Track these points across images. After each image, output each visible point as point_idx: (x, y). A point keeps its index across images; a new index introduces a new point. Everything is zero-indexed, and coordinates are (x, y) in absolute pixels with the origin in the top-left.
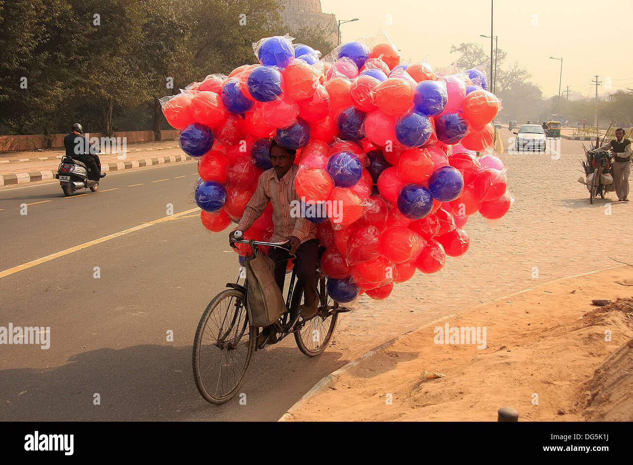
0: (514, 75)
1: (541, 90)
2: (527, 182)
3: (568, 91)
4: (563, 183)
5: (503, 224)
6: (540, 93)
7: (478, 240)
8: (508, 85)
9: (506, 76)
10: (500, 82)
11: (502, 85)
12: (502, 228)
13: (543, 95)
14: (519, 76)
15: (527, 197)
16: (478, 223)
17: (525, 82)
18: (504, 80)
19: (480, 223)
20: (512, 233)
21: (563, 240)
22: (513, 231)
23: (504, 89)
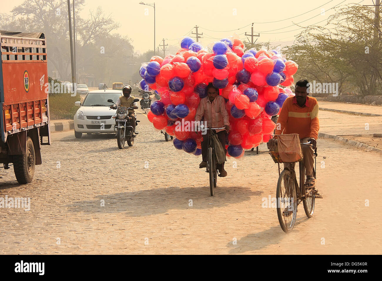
0: (97, 24)
1: (132, 44)
2: (130, 163)
3: (164, 45)
4: (173, 162)
5: (107, 221)
6: (131, 47)
7: (76, 246)
8: (90, 37)
9: (87, 27)
10: (81, 33)
11: (84, 38)
12: (106, 226)
13: (135, 51)
14: (104, 26)
15: (131, 183)
16: (73, 221)
17: (112, 33)
18: (85, 31)
19: (76, 221)
20: (120, 231)
21: (184, 237)
22: (120, 230)
23: (85, 42)
